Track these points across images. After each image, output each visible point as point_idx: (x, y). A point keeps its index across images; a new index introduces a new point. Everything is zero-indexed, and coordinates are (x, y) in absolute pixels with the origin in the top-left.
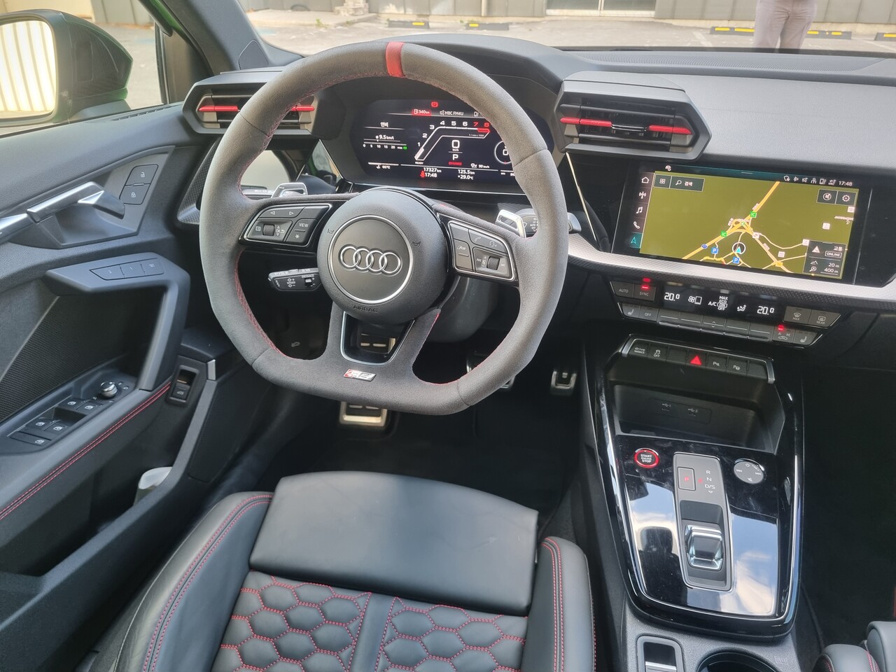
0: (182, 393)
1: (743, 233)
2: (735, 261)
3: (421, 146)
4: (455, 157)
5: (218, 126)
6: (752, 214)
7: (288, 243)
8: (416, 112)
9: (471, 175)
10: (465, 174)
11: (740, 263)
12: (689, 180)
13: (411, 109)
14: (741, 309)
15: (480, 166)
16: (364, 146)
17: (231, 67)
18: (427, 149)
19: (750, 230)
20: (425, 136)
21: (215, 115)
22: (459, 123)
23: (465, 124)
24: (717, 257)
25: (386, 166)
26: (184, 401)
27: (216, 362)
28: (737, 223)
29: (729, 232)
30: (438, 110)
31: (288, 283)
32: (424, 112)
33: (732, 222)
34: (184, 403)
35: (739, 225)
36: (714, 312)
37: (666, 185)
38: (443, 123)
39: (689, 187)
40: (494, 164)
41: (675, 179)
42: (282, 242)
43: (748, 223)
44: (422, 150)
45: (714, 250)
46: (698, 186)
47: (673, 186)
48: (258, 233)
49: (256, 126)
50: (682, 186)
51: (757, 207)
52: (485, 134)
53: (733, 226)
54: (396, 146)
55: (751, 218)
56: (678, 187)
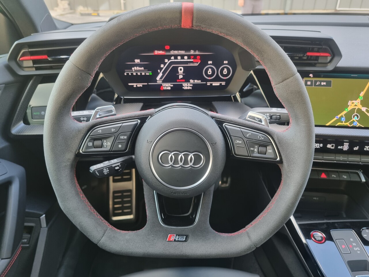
0: (26, 240)
1: (357, 108)
2: (355, 124)
3: (160, 72)
4: (181, 77)
5: (34, 69)
6: (360, 98)
7: (114, 151)
8: (157, 52)
9: (190, 87)
10: (187, 86)
11: (358, 125)
12: (324, 81)
13: (153, 51)
14: (356, 148)
15: (196, 81)
16: (125, 74)
17: (36, 31)
18: (164, 73)
19: (360, 107)
20: (162, 66)
21: (31, 62)
22: (182, 57)
23: (186, 57)
24: (345, 122)
25: (140, 85)
26: (28, 245)
27: (45, 216)
28: (353, 103)
29: (349, 109)
30: (169, 50)
31: (104, 172)
32: (161, 52)
33: (350, 103)
34: (28, 247)
35: (354, 104)
36: (342, 152)
37: (311, 85)
38: (173, 58)
39: (324, 85)
40: (203, 79)
41: (316, 82)
42: (109, 151)
43: (359, 103)
44: (161, 75)
45: (343, 119)
46: (329, 84)
47: (315, 85)
48: (90, 147)
49: (84, 70)
50: (320, 85)
51: (362, 94)
52: (197, 63)
53: (351, 105)
54: (145, 73)
55: (360, 100)
56: (318, 85)
